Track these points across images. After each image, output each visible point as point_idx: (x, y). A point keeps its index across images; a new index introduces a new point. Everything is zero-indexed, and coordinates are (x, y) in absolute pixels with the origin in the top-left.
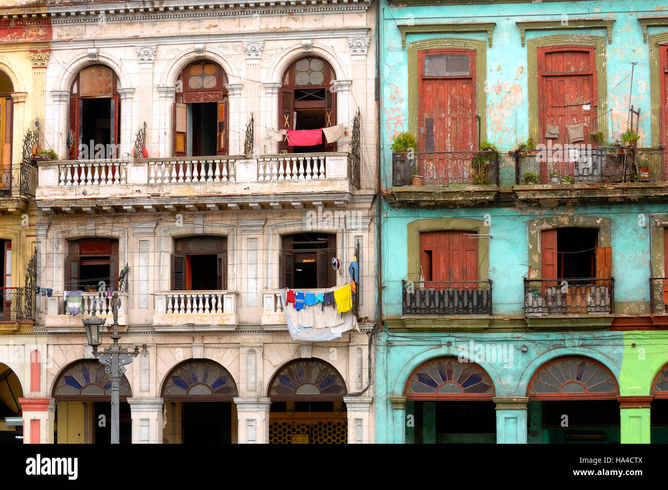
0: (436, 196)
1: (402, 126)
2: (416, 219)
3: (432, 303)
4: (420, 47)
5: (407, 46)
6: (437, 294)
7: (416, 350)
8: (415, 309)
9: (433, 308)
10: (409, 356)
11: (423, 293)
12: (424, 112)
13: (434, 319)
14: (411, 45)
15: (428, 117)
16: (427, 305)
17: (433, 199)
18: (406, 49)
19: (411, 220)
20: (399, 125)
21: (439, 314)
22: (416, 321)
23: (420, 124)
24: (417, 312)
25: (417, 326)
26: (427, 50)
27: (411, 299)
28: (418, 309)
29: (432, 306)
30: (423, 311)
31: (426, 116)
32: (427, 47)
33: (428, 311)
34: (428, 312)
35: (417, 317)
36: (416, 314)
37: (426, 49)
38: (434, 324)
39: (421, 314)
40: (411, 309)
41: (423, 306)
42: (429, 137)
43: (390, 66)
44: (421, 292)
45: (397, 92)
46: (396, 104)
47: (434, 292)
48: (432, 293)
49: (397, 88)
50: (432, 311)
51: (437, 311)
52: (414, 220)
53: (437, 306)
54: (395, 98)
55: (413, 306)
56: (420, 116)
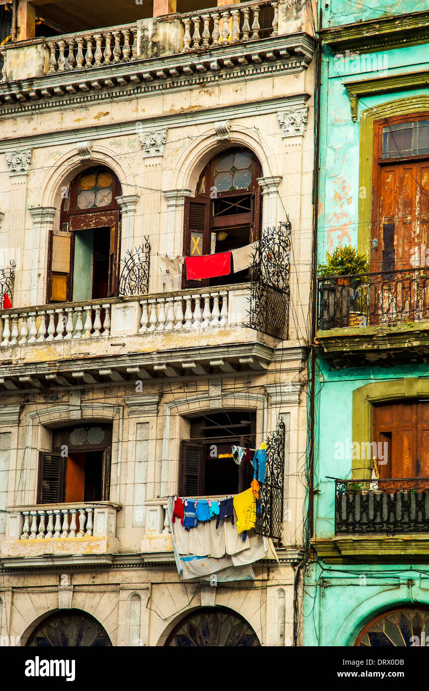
0: (380, 342)
1: (350, 240)
2: (366, 382)
3: (379, 514)
4: (378, 115)
5: (359, 115)
6: (385, 499)
7: (362, 592)
8: (354, 524)
9: (380, 523)
10: (353, 603)
11: (365, 499)
12: (381, 215)
13: (380, 541)
14: (365, 114)
15: (386, 223)
16: (371, 517)
17: (375, 347)
18: (359, 120)
19: (359, 384)
20: (345, 238)
21: (388, 532)
22: (355, 544)
23: (374, 234)
24: (356, 529)
25: (357, 553)
26: (386, 119)
27: (347, 509)
28: (358, 525)
29: (378, 520)
30: (364, 527)
31: (384, 221)
32: (388, 114)
33: (372, 527)
34: (372, 529)
35: (356, 537)
36: (354, 532)
37: (386, 116)
38: (381, 549)
39: (361, 532)
40: (347, 525)
41: (365, 520)
42: (388, 254)
43: (334, 150)
44: (362, 496)
45: (344, 188)
46: (341, 207)
47: (382, 496)
48: (378, 499)
49: (344, 182)
50: (378, 527)
51: (385, 528)
52: (362, 385)
53: (386, 518)
54: (340, 198)
55: (351, 520)
56: (374, 222)
